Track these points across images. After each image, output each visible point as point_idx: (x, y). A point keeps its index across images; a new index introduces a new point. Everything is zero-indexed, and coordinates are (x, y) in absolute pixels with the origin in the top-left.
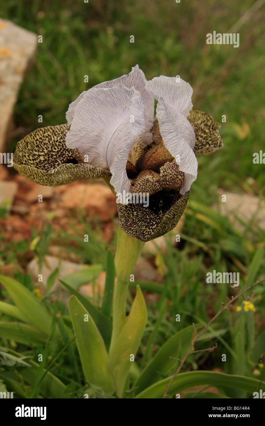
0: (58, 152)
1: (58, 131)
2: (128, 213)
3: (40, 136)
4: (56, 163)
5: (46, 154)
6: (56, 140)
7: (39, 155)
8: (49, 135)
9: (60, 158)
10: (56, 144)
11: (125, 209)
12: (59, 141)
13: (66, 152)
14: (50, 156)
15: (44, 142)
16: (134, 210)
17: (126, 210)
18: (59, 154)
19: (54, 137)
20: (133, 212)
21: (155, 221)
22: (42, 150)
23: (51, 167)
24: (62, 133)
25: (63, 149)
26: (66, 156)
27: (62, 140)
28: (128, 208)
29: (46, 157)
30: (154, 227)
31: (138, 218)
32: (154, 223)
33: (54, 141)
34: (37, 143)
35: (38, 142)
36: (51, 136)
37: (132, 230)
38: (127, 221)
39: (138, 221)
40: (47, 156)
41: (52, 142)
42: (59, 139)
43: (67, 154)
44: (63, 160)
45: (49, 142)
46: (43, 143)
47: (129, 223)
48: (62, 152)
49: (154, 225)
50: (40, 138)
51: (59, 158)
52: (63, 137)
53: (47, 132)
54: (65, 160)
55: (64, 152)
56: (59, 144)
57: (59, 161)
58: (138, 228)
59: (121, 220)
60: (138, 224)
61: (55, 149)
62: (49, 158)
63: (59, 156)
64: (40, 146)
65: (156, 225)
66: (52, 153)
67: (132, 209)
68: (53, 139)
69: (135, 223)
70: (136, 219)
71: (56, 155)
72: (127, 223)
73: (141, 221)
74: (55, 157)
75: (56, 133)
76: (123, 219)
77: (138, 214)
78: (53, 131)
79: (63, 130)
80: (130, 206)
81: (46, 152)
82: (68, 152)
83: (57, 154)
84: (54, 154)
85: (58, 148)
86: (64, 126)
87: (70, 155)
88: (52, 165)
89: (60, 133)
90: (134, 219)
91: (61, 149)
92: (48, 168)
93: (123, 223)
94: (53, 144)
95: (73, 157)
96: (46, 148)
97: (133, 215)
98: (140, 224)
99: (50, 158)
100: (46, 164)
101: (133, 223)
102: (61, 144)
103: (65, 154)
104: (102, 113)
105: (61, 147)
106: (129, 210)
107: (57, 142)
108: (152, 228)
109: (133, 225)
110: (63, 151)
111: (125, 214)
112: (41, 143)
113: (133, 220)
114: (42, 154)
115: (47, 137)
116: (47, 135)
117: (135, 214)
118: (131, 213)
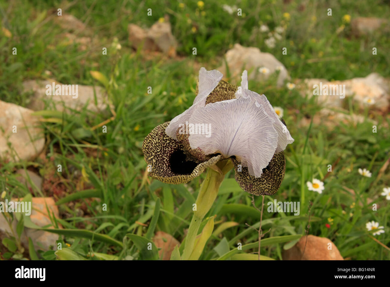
0: (161, 150)
1: (153, 134)
2: (244, 180)
3: (146, 144)
4: (164, 160)
5: (154, 156)
6: (156, 142)
7: (151, 159)
8: (150, 141)
9: (165, 155)
10: (157, 145)
11: (240, 177)
12: (158, 142)
13: (166, 149)
14: (157, 157)
15: (150, 147)
16: (246, 176)
17: (242, 178)
18: (162, 152)
19: (153, 141)
20: (246, 177)
21: (264, 178)
22: (151, 154)
23: (164, 165)
24: (157, 135)
25: (162, 147)
26: (167, 152)
27: (159, 141)
28: (242, 176)
29: (156, 159)
30: (265, 182)
31: (252, 180)
32: (264, 179)
33: (155, 143)
34: (146, 151)
35: (146, 149)
36: (151, 141)
37: (255, 190)
38: (246, 186)
39: (253, 183)
40: (156, 157)
41: (154, 145)
42: (157, 140)
43: (168, 150)
44: (167, 155)
45: (152, 146)
46: (150, 149)
47: (248, 187)
48: (163, 150)
49: (264, 181)
50: (147, 146)
51: (163, 155)
52: (159, 138)
53: (148, 139)
54: (168, 155)
55: (165, 149)
56: (159, 144)
57: (164, 157)
58: (257, 188)
59: (242, 186)
60: (255, 184)
61: (158, 149)
62: (157, 158)
63: (163, 153)
64: (149, 152)
65: (265, 180)
66: (158, 154)
67: (245, 175)
68: (154, 143)
69: (252, 185)
70: (251, 181)
71: (161, 154)
72: (247, 187)
73: (255, 181)
74: (160, 156)
75: (153, 137)
76: (243, 185)
77: (251, 178)
78: (151, 136)
79: (156, 133)
80: (243, 174)
81: (154, 155)
82: (167, 148)
83: (161, 152)
84: (159, 153)
85: (160, 148)
86: (156, 129)
87: (170, 150)
88: (162, 163)
89: (155, 135)
90: (250, 181)
91: (161, 147)
92: (162, 167)
93: (244, 188)
94: (155, 146)
95: (173, 151)
96: (153, 151)
97: (248, 179)
98: (256, 184)
99: (159, 158)
100: (159, 164)
101: (251, 185)
102: (160, 144)
103: (166, 151)
104: (212, 116)
105: (161, 146)
106: (243, 177)
107: (157, 143)
108: (264, 184)
109: (252, 187)
110: (163, 148)
111: (242, 181)
112: (149, 149)
113: (250, 183)
114: (152, 157)
115: (149, 143)
116: (149, 141)
117: (249, 178)
118: (246, 178)
